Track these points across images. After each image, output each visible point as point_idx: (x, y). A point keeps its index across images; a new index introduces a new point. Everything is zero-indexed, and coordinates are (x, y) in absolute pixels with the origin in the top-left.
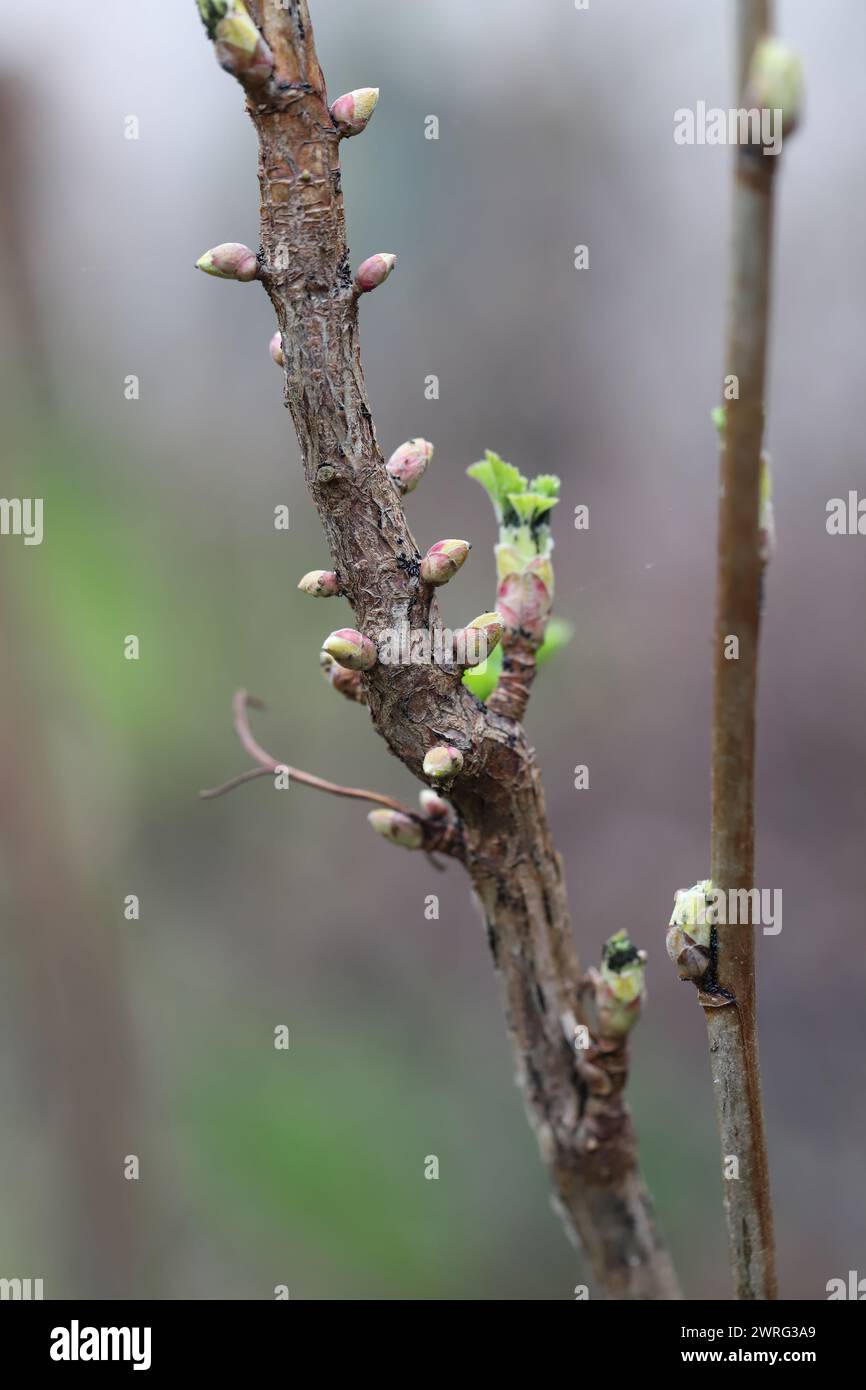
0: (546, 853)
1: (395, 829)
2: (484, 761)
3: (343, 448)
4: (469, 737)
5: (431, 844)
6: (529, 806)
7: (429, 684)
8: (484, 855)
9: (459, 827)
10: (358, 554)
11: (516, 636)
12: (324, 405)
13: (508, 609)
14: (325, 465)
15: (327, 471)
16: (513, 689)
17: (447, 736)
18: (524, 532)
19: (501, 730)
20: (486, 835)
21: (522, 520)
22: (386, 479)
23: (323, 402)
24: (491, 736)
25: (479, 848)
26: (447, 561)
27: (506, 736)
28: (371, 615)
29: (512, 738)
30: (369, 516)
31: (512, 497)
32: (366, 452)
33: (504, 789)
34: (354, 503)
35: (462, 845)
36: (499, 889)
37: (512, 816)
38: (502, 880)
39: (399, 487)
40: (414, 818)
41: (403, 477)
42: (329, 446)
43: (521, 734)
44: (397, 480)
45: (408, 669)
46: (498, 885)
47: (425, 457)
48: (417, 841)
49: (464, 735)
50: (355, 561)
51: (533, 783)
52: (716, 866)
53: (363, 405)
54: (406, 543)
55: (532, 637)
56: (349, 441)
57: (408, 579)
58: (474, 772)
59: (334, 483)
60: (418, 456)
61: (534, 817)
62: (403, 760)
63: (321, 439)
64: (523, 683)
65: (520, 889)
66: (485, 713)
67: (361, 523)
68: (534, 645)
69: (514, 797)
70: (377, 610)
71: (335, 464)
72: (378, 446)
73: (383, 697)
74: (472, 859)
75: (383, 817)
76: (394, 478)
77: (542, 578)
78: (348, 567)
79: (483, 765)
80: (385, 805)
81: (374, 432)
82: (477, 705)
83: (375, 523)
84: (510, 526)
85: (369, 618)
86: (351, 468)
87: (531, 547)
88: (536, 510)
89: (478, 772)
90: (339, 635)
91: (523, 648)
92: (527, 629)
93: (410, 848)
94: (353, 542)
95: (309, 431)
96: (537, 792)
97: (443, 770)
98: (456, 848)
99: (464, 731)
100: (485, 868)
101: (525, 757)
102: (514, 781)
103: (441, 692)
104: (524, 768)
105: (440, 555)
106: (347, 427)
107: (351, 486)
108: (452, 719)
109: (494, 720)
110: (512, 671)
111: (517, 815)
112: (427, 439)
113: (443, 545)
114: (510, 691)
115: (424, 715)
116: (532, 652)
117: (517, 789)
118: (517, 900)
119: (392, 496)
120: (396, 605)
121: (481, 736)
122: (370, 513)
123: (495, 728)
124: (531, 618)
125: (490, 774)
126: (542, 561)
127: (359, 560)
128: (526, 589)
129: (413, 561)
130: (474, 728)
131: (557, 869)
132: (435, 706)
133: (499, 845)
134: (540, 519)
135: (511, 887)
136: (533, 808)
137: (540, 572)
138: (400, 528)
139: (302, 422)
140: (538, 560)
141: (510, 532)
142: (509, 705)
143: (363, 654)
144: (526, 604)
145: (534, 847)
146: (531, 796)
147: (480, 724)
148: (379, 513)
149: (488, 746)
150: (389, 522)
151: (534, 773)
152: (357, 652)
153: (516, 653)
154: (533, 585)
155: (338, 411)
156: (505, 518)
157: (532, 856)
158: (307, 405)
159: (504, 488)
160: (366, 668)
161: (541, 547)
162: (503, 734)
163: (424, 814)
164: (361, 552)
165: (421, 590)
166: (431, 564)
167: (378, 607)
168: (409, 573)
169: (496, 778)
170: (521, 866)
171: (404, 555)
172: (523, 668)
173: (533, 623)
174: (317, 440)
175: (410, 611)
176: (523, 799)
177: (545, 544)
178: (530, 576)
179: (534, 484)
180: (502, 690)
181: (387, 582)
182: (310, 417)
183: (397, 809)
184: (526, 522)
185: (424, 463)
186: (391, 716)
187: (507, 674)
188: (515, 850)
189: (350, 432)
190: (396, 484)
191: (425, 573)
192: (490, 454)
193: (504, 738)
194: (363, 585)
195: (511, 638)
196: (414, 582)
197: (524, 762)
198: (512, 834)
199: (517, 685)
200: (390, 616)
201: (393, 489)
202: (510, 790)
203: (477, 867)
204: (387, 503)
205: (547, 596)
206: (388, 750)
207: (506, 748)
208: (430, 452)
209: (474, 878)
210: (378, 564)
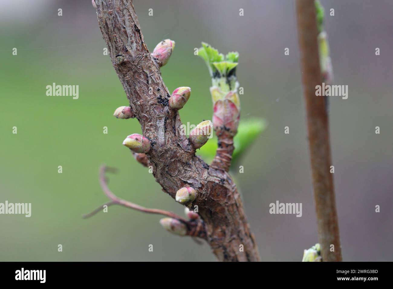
0: (246, 234)
1: (173, 227)
2: (209, 192)
3: (127, 47)
4: (200, 182)
5: (191, 233)
6: (235, 212)
7: (178, 157)
8: (215, 237)
9: (204, 224)
10: (139, 97)
11: (223, 131)
12: (115, 27)
13: (218, 118)
14: (119, 56)
15: (120, 59)
16: (223, 156)
17: (189, 182)
18: (223, 81)
19: (217, 177)
20: (215, 227)
21: (221, 75)
22: (150, 60)
23: (115, 25)
24: (211, 180)
25: (213, 233)
26: (180, 98)
27: (220, 179)
28: (147, 126)
29: (223, 180)
30: (142, 79)
31: (215, 64)
32: (139, 48)
33: (221, 205)
34: (134, 73)
35: (205, 233)
36: (224, 253)
37: (226, 217)
38: (225, 248)
39: (158, 63)
40: (182, 221)
41: (160, 58)
42: (120, 46)
43: (228, 177)
44: (157, 60)
45: (167, 151)
46: (223, 251)
47: (170, 48)
48: (184, 232)
49: (197, 181)
50: (137, 101)
51: (235, 201)
52: (321, 237)
53: (135, 25)
54: (162, 90)
55: (231, 130)
56: (129, 43)
57: (163, 108)
58: (204, 198)
59: (123, 64)
60: (167, 48)
61: (238, 217)
62: (170, 194)
63: (116, 43)
64: (228, 153)
65: (234, 252)
66: (208, 169)
67: (139, 82)
68: (232, 134)
69: (226, 208)
70: (150, 123)
71: (124, 55)
72: (144, 45)
73: (156, 165)
74: (210, 239)
75: (167, 221)
76: (155, 59)
77: (233, 101)
78: (135, 104)
79: (208, 194)
80: (168, 216)
81: (143, 38)
82: (204, 165)
83: (145, 82)
84: (216, 78)
85: (147, 128)
86: (131, 56)
87: (227, 87)
88: (228, 69)
89: (206, 198)
90: (131, 137)
91: (227, 136)
92: (228, 127)
93: (181, 235)
94: (136, 92)
95: (110, 40)
96: (238, 205)
97: (184, 199)
98: (202, 234)
99: (197, 179)
100: (216, 243)
101: (231, 189)
102: (226, 201)
103: (184, 160)
104: (230, 194)
105: (177, 95)
106: (128, 36)
107: (132, 65)
108: (191, 173)
109: (213, 172)
110: (222, 147)
111: (229, 217)
112: (172, 39)
113: (178, 90)
114: (221, 157)
115: (176, 173)
116: (231, 138)
117: (227, 204)
118: (233, 257)
119: (153, 68)
120: (158, 121)
121: (206, 180)
122: (143, 77)
123: (213, 176)
124: (229, 121)
125: (212, 198)
126: (232, 94)
127: (139, 100)
128: (226, 108)
129: (166, 99)
130: (202, 177)
131: (253, 241)
132: (182, 168)
133: (222, 231)
134: (231, 73)
135: (230, 251)
136: (237, 213)
137: (232, 99)
138: (159, 83)
139: (106, 36)
140: (231, 93)
141: (216, 80)
142: (221, 164)
143: (143, 145)
144: (226, 115)
145: (239, 232)
146: (235, 207)
147: (205, 175)
148: (147, 76)
149: (210, 185)
150: (153, 81)
151: (236, 196)
152: (139, 144)
153: (223, 139)
154: (229, 105)
155: (123, 29)
156: (213, 74)
157: (238, 236)
158: (108, 28)
159: (212, 60)
160: (146, 152)
161: (232, 87)
162: (218, 179)
163: (187, 219)
164: (140, 96)
165: (170, 112)
166: (173, 100)
167: (150, 122)
168: (164, 105)
169: (215, 200)
170: (234, 241)
171: (161, 96)
172: (227, 146)
173: (230, 124)
174: (114, 44)
175: (165, 123)
176: (231, 209)
177: (234, 85)
178: (227, 101)
179: (227, 56)
180: (218, 157)
181: (153, 110)
182: (110, 33)
183: (173, 217)
184: (223, 76)
185: (169, 51)
186: (161, 174)
187: (220, 149)
188: (229, 234)
189: (129, 39)
190: (156, 61)
191: (171, 104)
192: (204, 44)
193: (218, 180)
194: (142, 112)
195: (220, 132)
196: (166, 108)
197: (229, 191)
198: (227, 226)
199: (225, 154)
200: (156, 126)
201: (154, 65)
202: (224, 205)
203: (213, 243)
204: (151, 72)
205: (236, 110)
206: (162, 190)
207: (220, 185)
208: (173, 45)
209: (212, 248)
210: (148, 102)
